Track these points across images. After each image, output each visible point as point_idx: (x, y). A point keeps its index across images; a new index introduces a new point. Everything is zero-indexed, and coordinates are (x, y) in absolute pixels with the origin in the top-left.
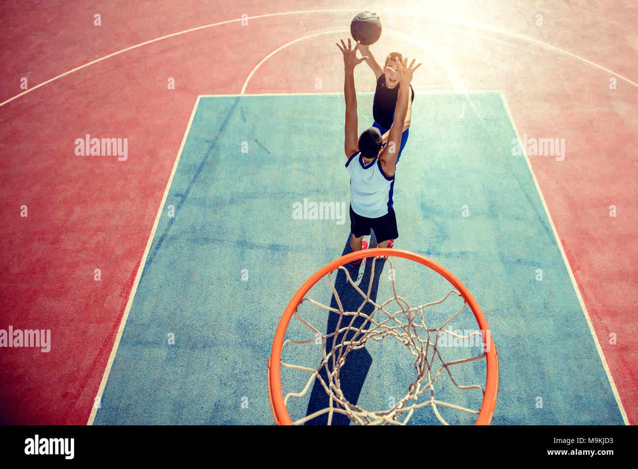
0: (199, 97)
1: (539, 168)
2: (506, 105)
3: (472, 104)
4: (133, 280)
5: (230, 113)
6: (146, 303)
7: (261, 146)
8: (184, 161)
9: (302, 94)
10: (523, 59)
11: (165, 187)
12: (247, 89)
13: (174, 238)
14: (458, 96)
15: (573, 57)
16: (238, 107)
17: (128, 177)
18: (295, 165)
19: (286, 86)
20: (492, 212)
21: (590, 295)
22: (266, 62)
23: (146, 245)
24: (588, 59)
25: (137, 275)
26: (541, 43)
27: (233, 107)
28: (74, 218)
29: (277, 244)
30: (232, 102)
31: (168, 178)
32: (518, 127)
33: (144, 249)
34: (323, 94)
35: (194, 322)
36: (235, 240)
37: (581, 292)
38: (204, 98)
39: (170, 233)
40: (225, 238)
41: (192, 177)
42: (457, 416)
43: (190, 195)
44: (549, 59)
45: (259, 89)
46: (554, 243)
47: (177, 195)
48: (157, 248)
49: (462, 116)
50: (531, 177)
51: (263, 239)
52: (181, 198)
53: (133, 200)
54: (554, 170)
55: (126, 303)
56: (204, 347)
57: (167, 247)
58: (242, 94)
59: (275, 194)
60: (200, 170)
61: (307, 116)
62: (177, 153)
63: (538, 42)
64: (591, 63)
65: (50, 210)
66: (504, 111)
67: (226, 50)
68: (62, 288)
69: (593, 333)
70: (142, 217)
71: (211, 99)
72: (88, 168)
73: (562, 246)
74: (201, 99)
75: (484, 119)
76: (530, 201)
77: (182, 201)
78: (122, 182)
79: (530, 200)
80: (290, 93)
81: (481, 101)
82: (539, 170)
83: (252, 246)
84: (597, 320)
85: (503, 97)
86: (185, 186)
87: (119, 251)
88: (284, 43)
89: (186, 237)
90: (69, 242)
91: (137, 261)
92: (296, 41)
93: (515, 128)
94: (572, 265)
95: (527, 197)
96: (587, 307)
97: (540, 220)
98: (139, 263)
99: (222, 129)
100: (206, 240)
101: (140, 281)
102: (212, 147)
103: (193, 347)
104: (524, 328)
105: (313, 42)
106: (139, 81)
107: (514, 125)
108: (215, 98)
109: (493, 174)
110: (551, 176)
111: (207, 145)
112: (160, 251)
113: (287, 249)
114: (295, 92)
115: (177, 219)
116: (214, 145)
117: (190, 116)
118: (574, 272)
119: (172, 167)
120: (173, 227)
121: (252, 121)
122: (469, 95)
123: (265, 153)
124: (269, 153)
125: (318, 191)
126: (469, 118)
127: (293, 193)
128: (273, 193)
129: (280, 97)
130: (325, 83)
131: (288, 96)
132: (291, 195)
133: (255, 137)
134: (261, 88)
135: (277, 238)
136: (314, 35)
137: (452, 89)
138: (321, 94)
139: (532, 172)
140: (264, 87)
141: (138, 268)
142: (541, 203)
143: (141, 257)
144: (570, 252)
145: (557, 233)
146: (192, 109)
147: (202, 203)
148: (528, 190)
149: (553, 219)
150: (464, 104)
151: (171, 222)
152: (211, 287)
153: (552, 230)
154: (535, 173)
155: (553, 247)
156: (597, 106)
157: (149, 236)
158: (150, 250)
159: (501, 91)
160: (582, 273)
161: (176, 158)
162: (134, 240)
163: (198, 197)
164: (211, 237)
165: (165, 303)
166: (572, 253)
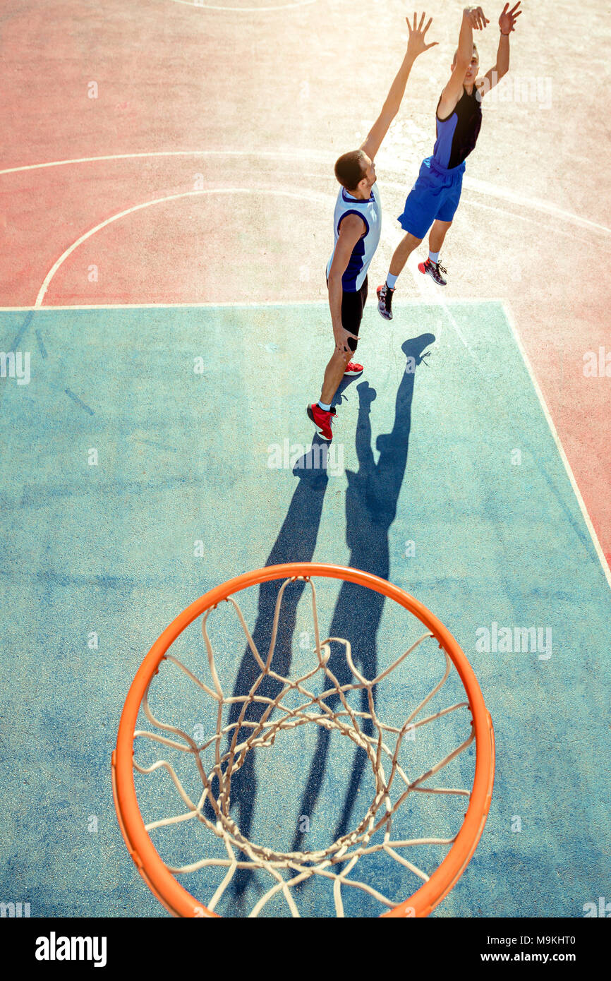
1: (568, 433)
2: (512, 323)
3: (453, 323)
5: (17, 341)
7: (75, 399)
9: (148, 306)
10: (540, 243)
12: (46, 296)
14: (430, 307)
16: (32, 330)
18: (140, 434)
19: (118, 291)
20: (491, 511)
22: (81, 246)
26: (570, 215)
27: (23, 329)
29: (111, 575)
30: (20, 321)
32: (534, 362)
34: (189, 305)
36: (34, 571)
40: (15, 567)
42: (434, 855)
44: (584, 244)
45: (71, 297)
46: (595, 560)
49: (437, 343)
50: (555, 447)
58: (38, 306)
59: (105, 486)
61: (160, 346)
63: (566, 213)
66: (508, 333)
67: (5, 224)
73: (606, 564)
75: (474, 349)
76: (554, 489)
79: (554, 487)
80: (127, 303)
81: (469, 316)
82: (568, 436)
83: (66, 581)
85: (507, 310)
88: (113, 213)
92: (135, 208)
93: (528, 364)
95: (549, 482)
97: (571, 521)
104: (544, 703)
105: (167, 210)
107: (525, 358)
109: (490, 445)
110: (588, 446)
113: (130, 583)
114: (136, 303)
121: (59, 356)
122: (448, 306)
123: (85, 414)
124: (92, 414)
125: (183, 480)
126: (449, 346)
127: (139, 485)
128: (101, 484)
129: (112, 311)
130: (192, 286)
131: (123, 309)
132: (135, 488)
133: (65, 384)
134: (72, 296)
135: (111, 564)
136: (170, 198)
137: (418, 295)
138: (183, 305)
139: (557, 439)
140: (78, 293)
142: (572, 492)
145: (598, 542)
148: (551, 469)
149: (593, 519)
150: (440, 322)
153: (590, 538)
154: (562, 441)
155: (593, 566)
159: (502, 300)
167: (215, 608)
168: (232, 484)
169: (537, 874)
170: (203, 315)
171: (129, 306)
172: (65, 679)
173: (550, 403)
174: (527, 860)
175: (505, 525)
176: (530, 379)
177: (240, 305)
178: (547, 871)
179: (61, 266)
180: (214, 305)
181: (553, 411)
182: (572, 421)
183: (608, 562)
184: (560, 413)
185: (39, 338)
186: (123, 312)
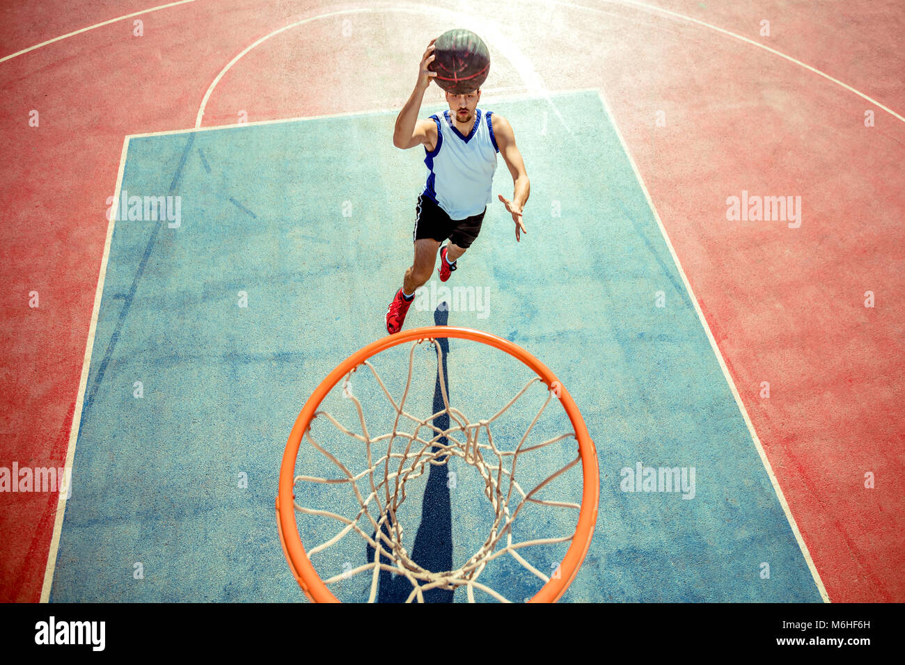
0: (127, 139)
1: (661, 200)
2: (608, 109)
3: (557, 113)
4: (68, 432)
5: (183, 160)
6: (95, 463)
7: (239, 206)
8: (119, 242)
9: (293, 120)
10: (628, 35)
11: (95, 285)
12: (204, 119)
13: (122, 362)
14: (536, 101)
15: (704, 26)
16: (195, 150)
17: (30, 277)
18: (298, 231)
19: (267, 110)
20: (600, 272)
21: (742, 372)
22: (229, 71)
23: (79, 377)
24: (726, 28)
25: (73, 424)
27: (187, 149)
29: (285, 351)
30: (184, 142)
31: (98, 271)
32: (629, 142)
33: (78, 383)
34: (328, 116)
35: (175, 480)
36: (220, 353)
37: (729, 369)
38: (136, 139)
39: (115, 355)
40: (204, 352)
41: (137, 266)
43: (138, 294)
44: (668, 33)
45: (224, 118)
46: (690, 305)
47: (117, 297)
48: (98, 380)
49: (544, 132)
50: (651, 213)
51: (264, 347)
52: (124, 300)
53: (47, 312)
54: (683, 200)
56: (196, 512)
57: (114, 376)
58: (198, 128)
59: (272, 277)
60: (147, 254)
61: (307, 154)
62: (106, 232)
64: (731, 34)
66: (606, 119)
67: (160, 57)
69: (749, 423)
70: (65, 336)
71: (147, 140)
73: (700, 309)
74: (131, 141)
75: (576, 134)
76: (652, 249)
77: (127, 305)
79: (652, 247)
80: (274, 119)
81: (571, 105)
82: (661, 202)
83: (247, 360)
84: (753, 405)
85: (603, 98)
86: (128, 282)
87: (37, 392)
88: (254, 39)
89: (142, 358)
91: (69, 403)
92: (273, 34)
93: (624, 144)
94: (715, 334)
95: (648, 243)
96: (738, 390)
97: (667, 274)
98: (73, 406)
99: (173, 187)
100: (175, 358)
101: (80, 431)
103: (180, 515)
104: (654, 427)
105: (301, 33)
107: (621, 138)
108: (154, 138)
109: (595, 215)
110: (679, 210)
112: (104, 384)
113: (302, 357)
114: (282, 118)
115: (123, 332)
117: (117, 171)
118: (718, 342)
119: (102, 253)
120: (119, 345)
121: (221, 170)
122: (552, 98)
123: (249, 217)
124: (255, 217)
125: (338, 267)
126: (555, 133)
127: (300, 274)
128: (269, 276)
129: (262, 127)
130: (329, 99)
131: (272, 125)
132: (298, 277)
133: (229, 194)
134: (227, 116)
135: (284, 343)
136: (302, 22)
137: (525, 91)
138: (324, 117)
139: (652, 206)
140: (232, 113)
141: (73, 413)
142: (668, 249)
143: (74, 396)
144: (712, 316)
145: (692, 291)
146: (119, 159)
147: (160, 304)
148: (648, 233)
149: (687, 272)
150: (546, 113)
151: (115, 337)
152: (193, 426)
153: (685, 288)
154: (656, 207)
155: (688, 311)
156: (742, 99)
157: (82, 364)
158: (88, 385)
159: (598, 89)
160: (731, 343)
161: (104, 240)
162: (59, 373)
163: (151, 295)
164: (182, 353)
165: (125, 459)
166: (714, 317)
167: (355, 371)
168: (379, 267)
169: (656, 564)
170: (343, 124)
171: (277, 121)
172: (255, 439)
173: (645, 176)
174: (647, 554)
175: (612, 282)
176: (626, 156)
177: (373, 112)
178: (664, 561)
179: (214, 91)
180: (350, 114)
181: (648, 183)
182: (664, 189)
183: (701, 306)
184: (652, 181)
185: (202, 156)
186: (272, 126)
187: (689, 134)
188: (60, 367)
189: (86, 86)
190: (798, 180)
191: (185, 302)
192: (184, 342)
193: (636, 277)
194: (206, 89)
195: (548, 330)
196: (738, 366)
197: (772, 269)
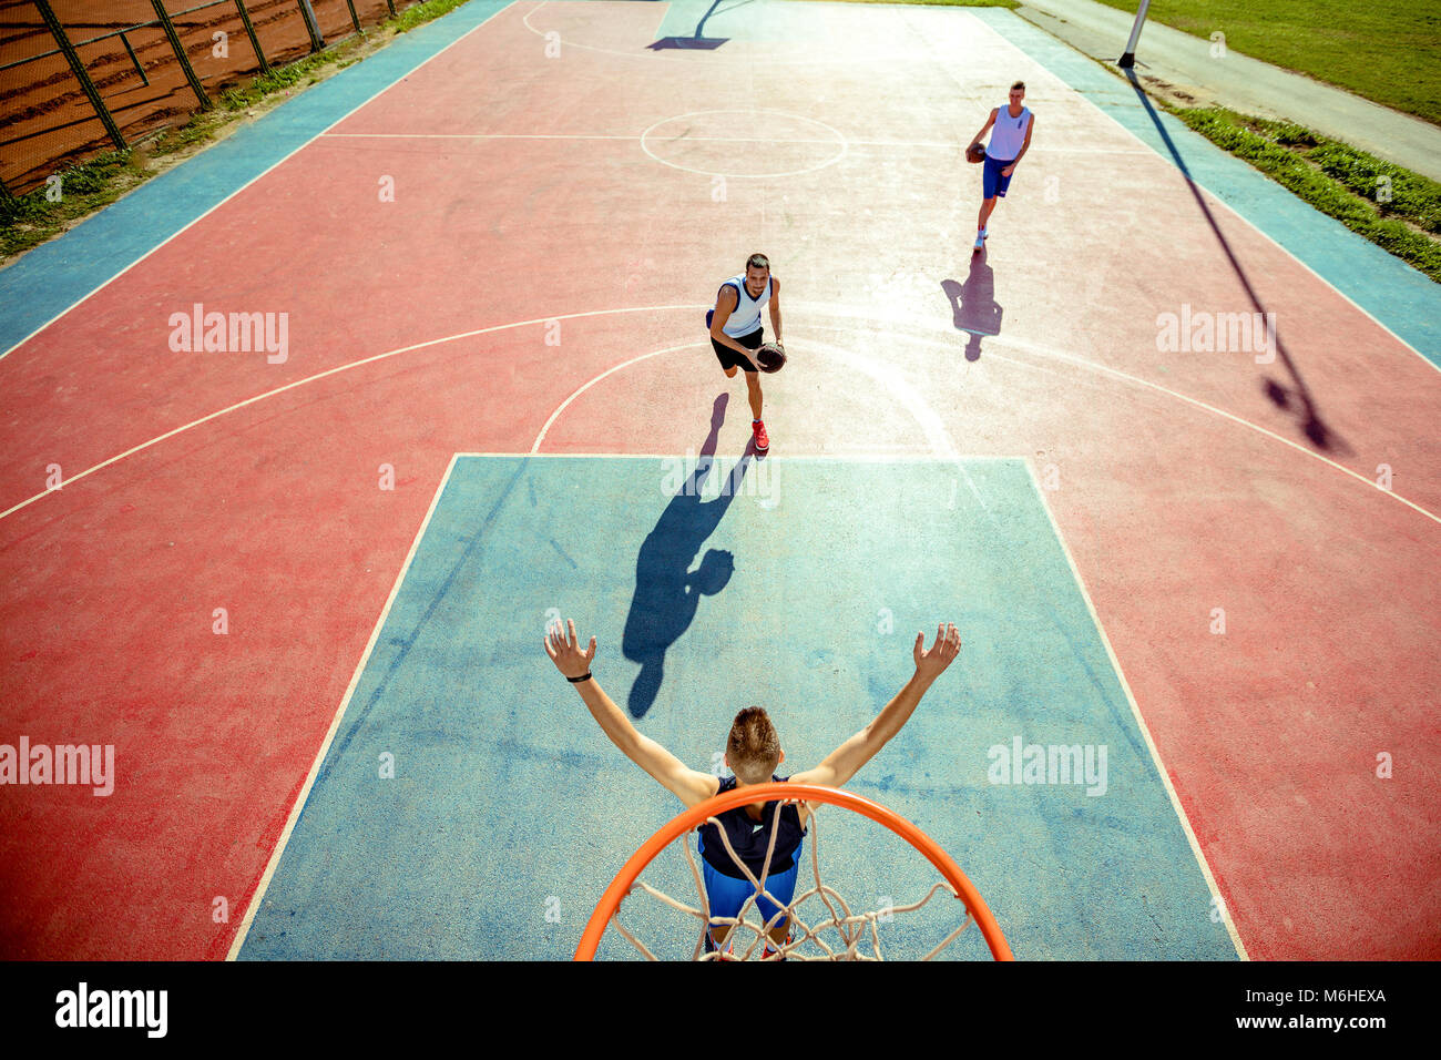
0: (456, 456)
1: (1110, 612)
2: (1037, 484)
4: (288, 812)
5: (509, 488)
6: (306, 864)
7: (560, 552)
9: (642, 456)
10: (1066, 396)
11: (374, 625)
12: (542, 444)
13: (377, 728)
14: (942, 465)
15: (1166, 393)
16: (525, 477)
17: (309, 602)
20: (1017, 704)
22: (583, 394)
23: (322, 740)
24: (1196, 398)
25: (298, 802)
26: (1100, 367)
27: (516, 476)
28: (199, 677)
29: (576, 751)
30: (515, 467)
31: (382, 607)
32: (1064, 528)
33: (319, 747)
36: (495, 738)
37: (1223, 894)
38: (465, 458)
39: (371, 718)
40: (476, 732)
41: (426, 606)
43: (418, 643)
44: (1119, 398)
45: (565, 445)
46: (1155, 776)
47: (394, 642)
48: (343, 748)
49: (951, 505)
50: (1095, 630)
51: (551, 739)
52: (401, 646)
53: (311, 647)
54: (1142, 618)
55: (267, 861)
57: (363, 746)
58: (534, 454)
60: (442, 594)
62: (404, 559)
63: (1095, 365)
64: (1203, 405)
65: (159, 660)
66: (1034, 496)
68: (151, 820)
70: (325, 680)
71: (476, 461)
72: (241, 582)
73: (1171, 784)
74: (459, 459)
75: (994, 512)
76: (1096, 682)
77: (403, 654)
78: (296, 611)
79: (1097, 680)
80: (621, 453)
81: (988, 476)
83: (527, 753)
85: (1030, 469)
86: (411, 625)
87: (271, 749)
88: (616, 363)
89: (401, 728)
90: (180, 726)
91: (301, 772)
93: (1058, 532)
94: (1197, 831)
95: (1090, 673)
97: (1119, 723)
98: (304, 776)
99: (490, 517)
100: (439, 735)
101: (301, 814)
102: (468, 552)
105: (669, 361)
106: (353, 424)
107: (1054, 524)
108: (484, 458)
109: (1015, 624)
110: (1137, 630)
111: (461, 547)
112: (348, 754)
113: (595, 763)
114: (631, 453)
115: (388, 689)
116: (473, 547)
117: (435, 491)
118: (1203, 846)
119: (392, 585)
120: (379, 705)
121: (549, 505)
122: (964, 464)
123: (568, 567)
124: (575, 567)
126: (965, 508)
129: (603, 461)
131: (618, 459)
133: (552, 534)
134: (569, 443)
135: (578, 739)
136: (672, 349)
137: (930, 451)
139: (1096, 620)
140: (574, 441)
141: (301, 787)
142: (1120, 686)
143: (310, 764)
144: (1191, 799)
145: (1157, 754)
146: (441, 478)
147: (439, 660)
148: (1091, 658)
149: (1149, 725)
150: (955, 481)
151: (377, 694)
152: (437, 836)
153: (1147, 748)
154: (1103, 623)
155: (1150, 785)
156: (1223, 488)
157: (331, 722)
158: (329, 751)
159: (1025, 458)
160: (1223, 849)
161: (400, 569)
162: (302, 729)
163: (433, 647)
164: (448, 730)
165: (343, 866)
166: (1195, 801)
171: (623, 456)
173: (1086, 577)
175: (1035, 723)
176: (1060, 548)
179: (561, 414)
181: (1090, 587)
182: (1114, 599)
183: (1172, 781)
184: (1098, 589)
185: (531, 486)
186: (617, 461)
187: (1150, 528)
188: (306, 721)
189: (431, 396)
190: (1315, 608)
191: (470, 662)
192: (456, 715)
193: (1072, 721)
194: (553, 411)
195: (939, 781)
196: (1237, 891)
197: (1284, 738)
